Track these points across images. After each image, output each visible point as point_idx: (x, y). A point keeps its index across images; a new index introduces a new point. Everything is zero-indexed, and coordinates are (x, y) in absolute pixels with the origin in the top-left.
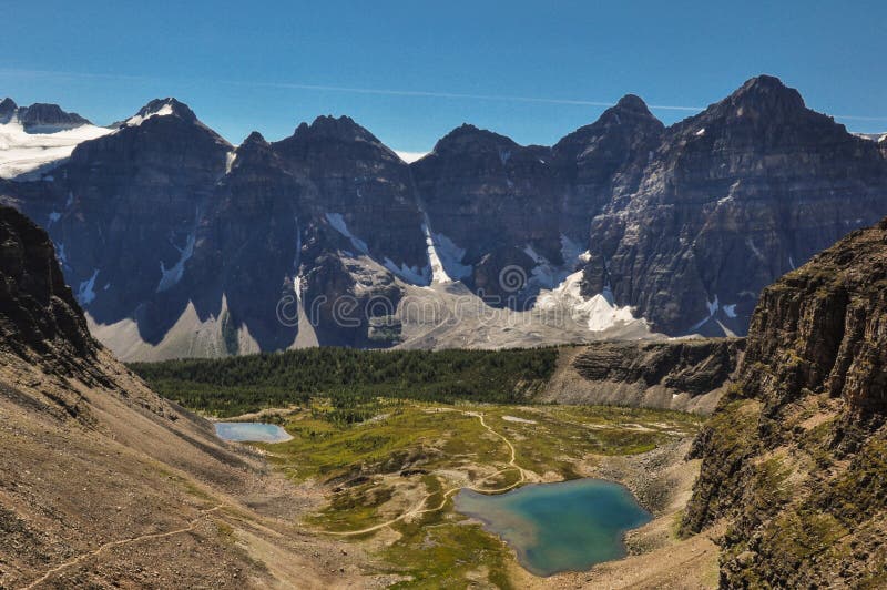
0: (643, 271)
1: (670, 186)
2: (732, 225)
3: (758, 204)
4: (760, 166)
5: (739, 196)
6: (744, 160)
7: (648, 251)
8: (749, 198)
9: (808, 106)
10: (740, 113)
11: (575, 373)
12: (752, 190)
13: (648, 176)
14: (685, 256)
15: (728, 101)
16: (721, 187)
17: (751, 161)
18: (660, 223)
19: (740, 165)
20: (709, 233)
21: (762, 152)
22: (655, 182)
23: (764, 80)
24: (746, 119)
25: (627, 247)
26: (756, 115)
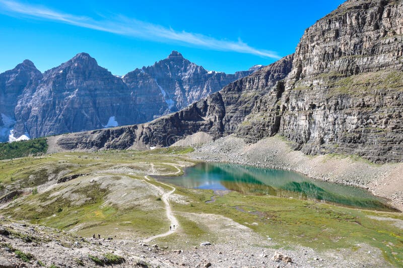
0: (42, 124)
1: (51, 92)
2: (76, 106)
3: (86, 98)
4: (85, 84)
5: (78, 94)
6: (79, 82)
7: (43, 117)
8: (82, 95)
9: (99, 65)
10: (76, 65)
11: (59, 147)
12: (83, 93)
13: (39, 89)
14: (59, 117)
15: (71, 61)
16: (71, 90)
17: (82, 82)
18: (47, 106)
19: (77, 83)
20: (67, 109)
21: (85, 79)
22: (44, 91)
23: (83, 54)
24: (78, 68)
25: (34, 116)
26: (82, 67)
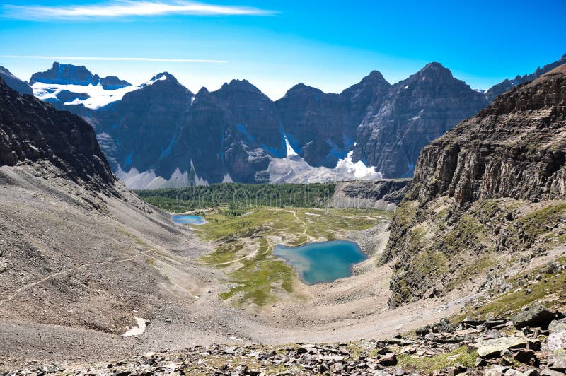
0: (380, 150)
1: (392, 112)
2: (420, 130)
3: (432, 121)
4: (433, 103)
5: (423, 116)
6: (426, 100)
7: (382, 142)
8: (429, 118)
9: (454, 76)
10: (424, 79)
11: (344, 194)
12: (429, 114)
13: (383, 107)
14: (399, 144)
15: (419, 73)
16: (415, 112)
17: (429, 100)
18: (388, 128)
19: (424, 102)
20: (409, 133)
21: (434, 97)
22: (386, 110)
23: (434, 64)
24: (426, 82)
25: (373, 140)
26: (431, 80)
